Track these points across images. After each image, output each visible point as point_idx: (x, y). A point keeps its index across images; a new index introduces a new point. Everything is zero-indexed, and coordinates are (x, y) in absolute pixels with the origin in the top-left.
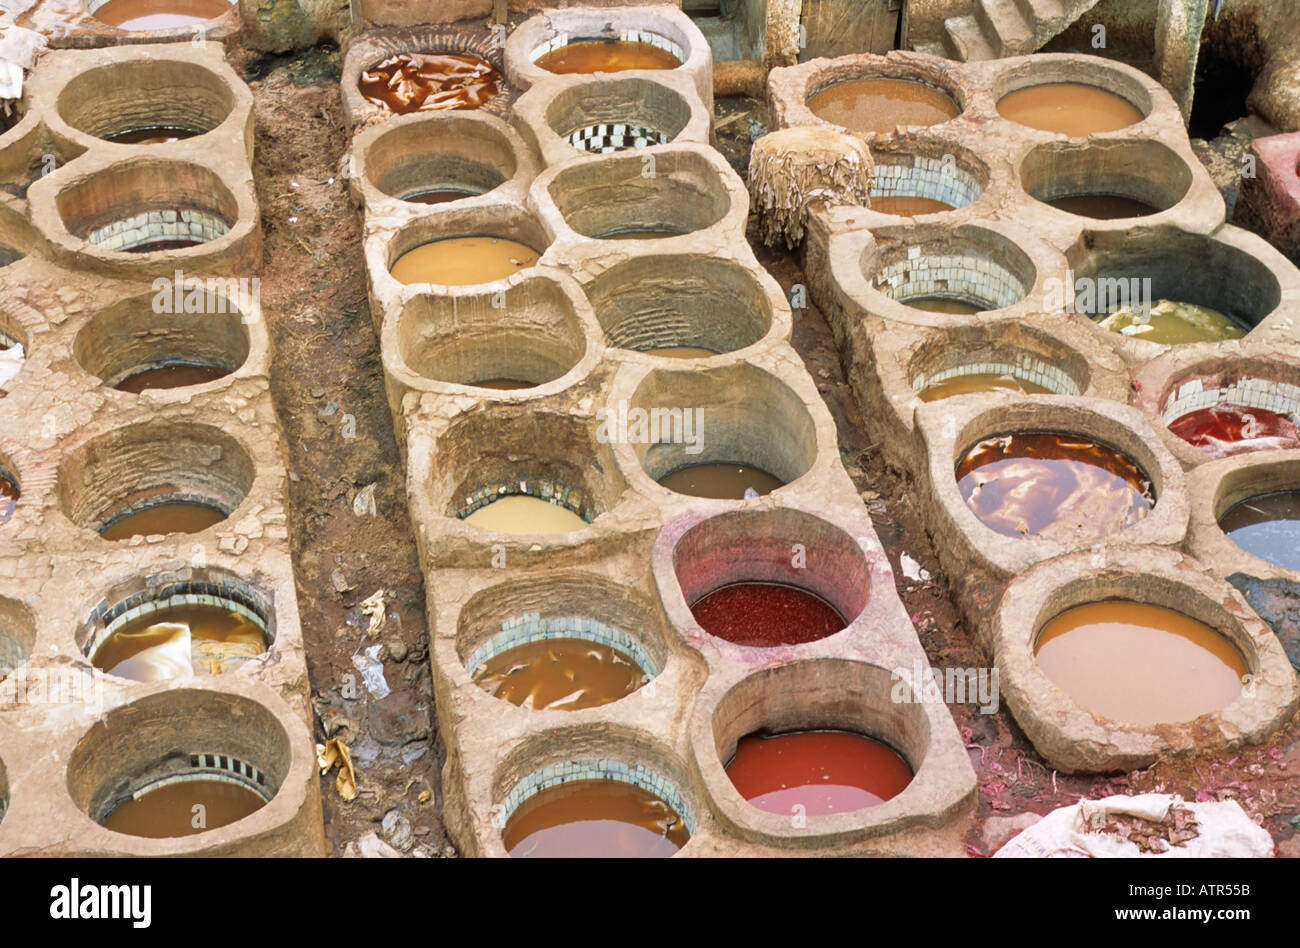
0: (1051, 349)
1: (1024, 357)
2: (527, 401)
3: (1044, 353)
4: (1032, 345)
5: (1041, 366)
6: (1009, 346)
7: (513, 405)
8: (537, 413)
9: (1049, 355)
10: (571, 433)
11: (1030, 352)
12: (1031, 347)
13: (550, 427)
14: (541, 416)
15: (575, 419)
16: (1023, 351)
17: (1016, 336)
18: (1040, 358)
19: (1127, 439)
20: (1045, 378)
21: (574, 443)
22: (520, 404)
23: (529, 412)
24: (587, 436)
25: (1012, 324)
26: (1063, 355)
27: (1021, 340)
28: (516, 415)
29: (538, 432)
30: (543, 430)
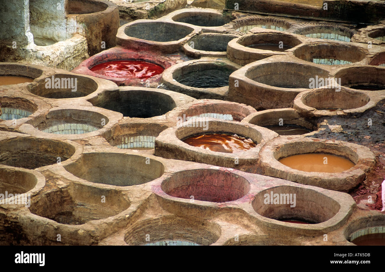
0: (135, 129)
1: (125, 138)
2: (40, 191)
3: (132, 133)
4: (127, 131)
5: (132, 139)
6: (118, 136)
7: (35, 195)
8: (46, 194)
9: (135, 132)
10: (62, 197)
11: (126, 135)
12: (127, 133)
13: (53, 199)
14: (48, 195)
15: (63, 189)
16: (124, 136)
17: (119, 131)
18: (131, 135)
19: (216, 125)
20: (135, 143)
21: (65, 201)
22: (38, 194)
23: (43, 196)
24: (69, 195)
25: (117, 126)
26: (141, 129)
27: (122, 131)
28: (39, 199)
29: (48, 204)
30: (50, 201)
